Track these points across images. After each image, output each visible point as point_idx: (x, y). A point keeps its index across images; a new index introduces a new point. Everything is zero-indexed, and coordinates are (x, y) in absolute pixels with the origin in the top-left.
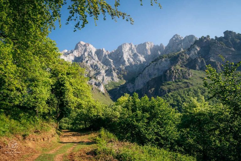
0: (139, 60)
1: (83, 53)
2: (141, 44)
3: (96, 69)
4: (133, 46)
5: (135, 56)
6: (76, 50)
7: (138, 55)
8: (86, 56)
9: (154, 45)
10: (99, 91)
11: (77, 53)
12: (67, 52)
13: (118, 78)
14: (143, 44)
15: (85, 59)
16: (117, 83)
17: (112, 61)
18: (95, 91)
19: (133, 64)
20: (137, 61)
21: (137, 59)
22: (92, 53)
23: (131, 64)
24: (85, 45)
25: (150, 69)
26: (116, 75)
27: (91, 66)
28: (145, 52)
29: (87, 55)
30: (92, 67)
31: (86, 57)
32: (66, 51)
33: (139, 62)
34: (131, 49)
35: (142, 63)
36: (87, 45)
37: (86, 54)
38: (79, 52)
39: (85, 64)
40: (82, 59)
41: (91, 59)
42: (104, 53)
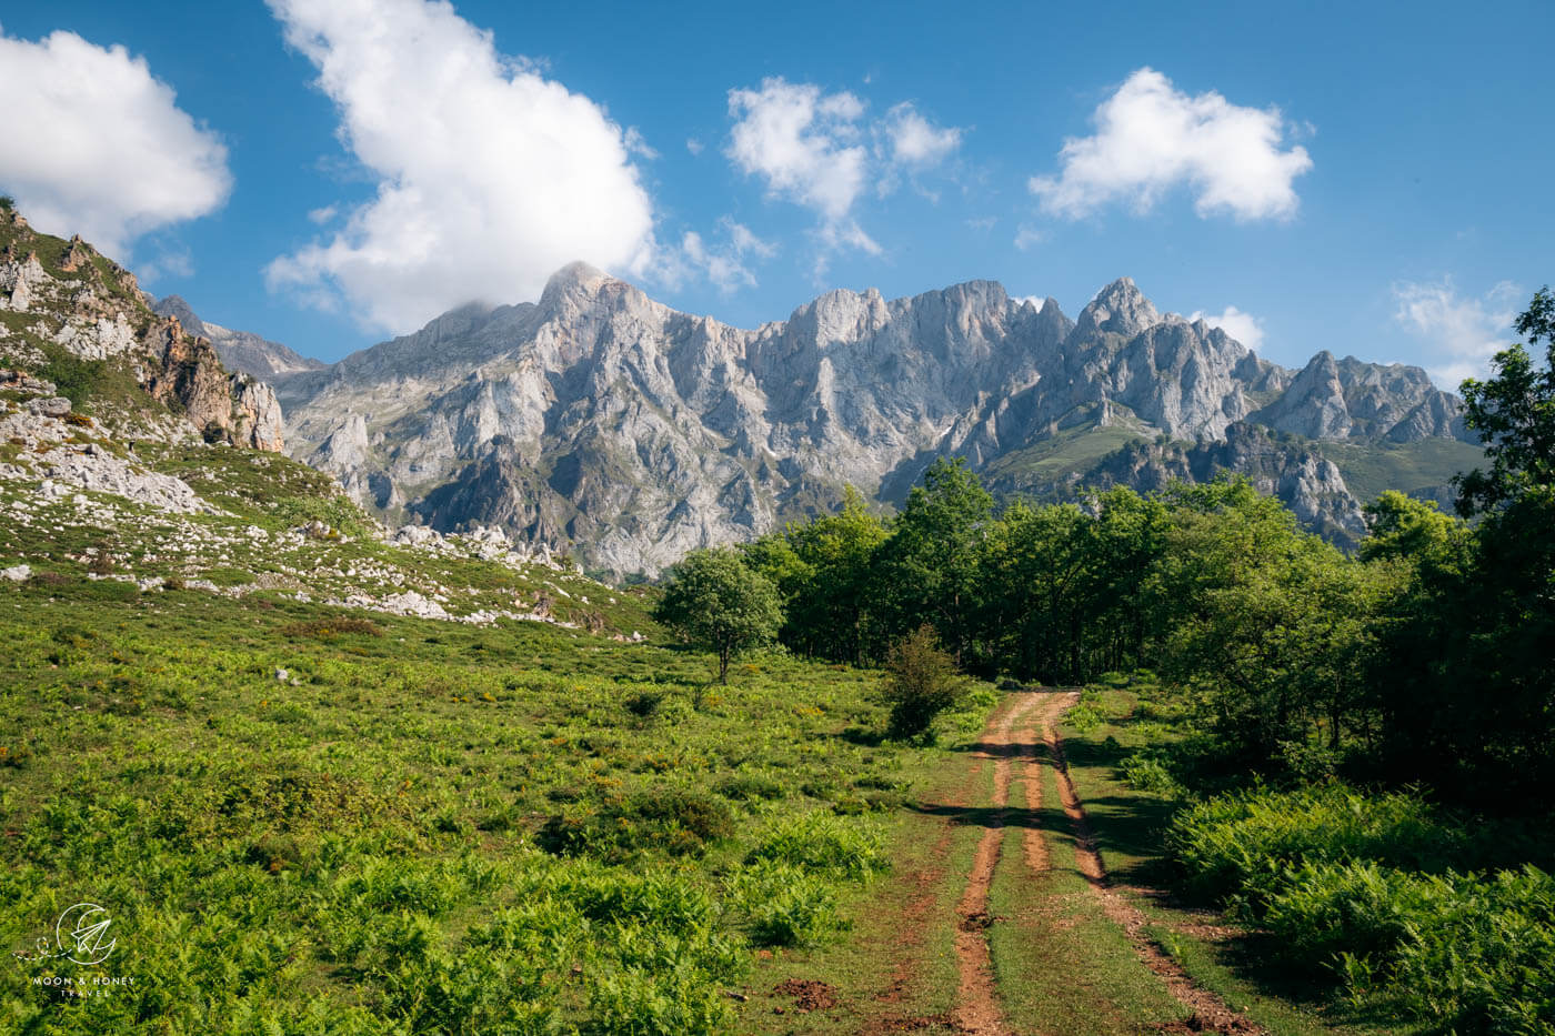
0: (910, 406)
1: (589, 349)
2: (933, 292)
3: (667, 474)
4: (882, 310)
5: (887, 376)
6: (552, 323)
7: (904, 370)
8: (612, 381)
11: (557, 342)
14: (943, 296)
15: (604, 407)
22: (641, 359)
24: (600, 295)
27: (642, 451)
28: (952, 346)
29: (618, 373)
30: (646, 462)
31: (609, 390)
34: (866, 325)
35: (927, 422)
36: (615, 294)
37: (610, 365)
38: (568, 334)
40: (592, 401)
41: (640, 403)
42: (708, 350)
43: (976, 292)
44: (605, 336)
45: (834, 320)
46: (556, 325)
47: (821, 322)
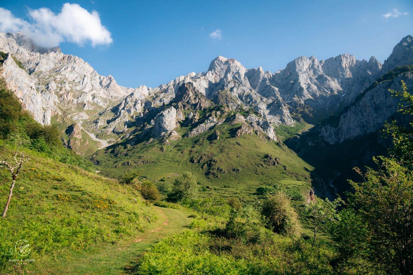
0: (330, 88)
1: (223, 76)
2: (332, 58)
3: (249, 102)
4: (317, 62)
5: (321, 79)
6: (211, 71)
7: (326, 78)
8: (230, 80)
9: (357, 61)
10: (269, 138)
11: (213, 77)
12: (195, 76)
13: (294, 119)
14: (336, 59)
15: (227, 85)
16: (292, 128)
17: (277, 89)
18: (261, 136)
19: (318, 94)
20: (326, 90)
21: (326, 86)
22: (239, 76)
23: (314, 95)
24: (227, 62)
25: (375, 94)
26: (289, 114)
27: (240, 97)
28: (340, 73)
29: (232, 79)
30: (242, 100)
31: (229, 82)
32: (194, 74)
33: (329, 92)
34: (312, 67)
35: (336, 93)
36: (231, 62)
37: (230, 77)
38: (216, 74)
39: (229, 92)
40: (223, 86)
41: (239, 85)
42: (261, 75)
43: (346, 57)
44: (228, 71)
45: (301, 65)
46: (213, 71)
47: (297, 65)
